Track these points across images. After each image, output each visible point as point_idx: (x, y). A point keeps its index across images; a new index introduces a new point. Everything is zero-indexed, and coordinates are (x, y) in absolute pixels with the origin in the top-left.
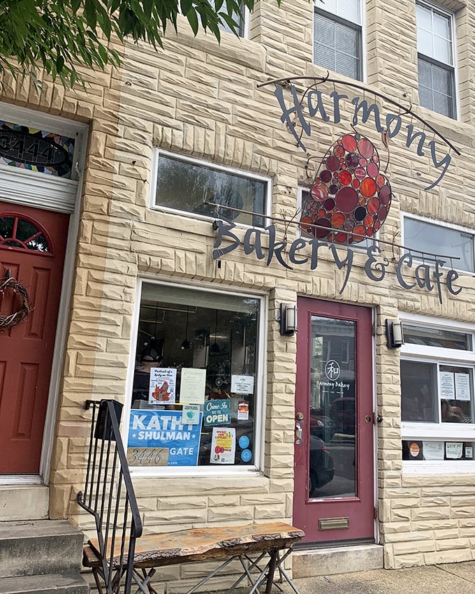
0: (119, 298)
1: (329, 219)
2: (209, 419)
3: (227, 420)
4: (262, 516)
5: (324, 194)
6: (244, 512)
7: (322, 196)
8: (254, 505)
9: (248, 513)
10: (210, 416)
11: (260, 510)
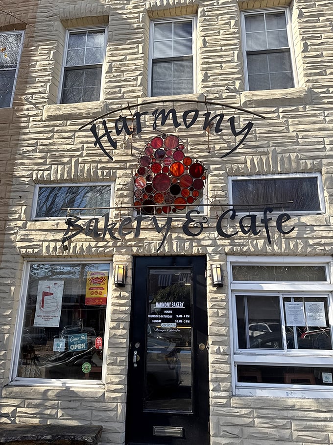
0: (8, 276)
1: (151, 199)
2: (72, 347)
3: (85, 347)
4: (97, 419)
5: (143, 183)
6: (84, 415)
7: (142, 185)
8: (92, 410)
9: (86, 415)
10: (73, 345)
11: (95, 414)
